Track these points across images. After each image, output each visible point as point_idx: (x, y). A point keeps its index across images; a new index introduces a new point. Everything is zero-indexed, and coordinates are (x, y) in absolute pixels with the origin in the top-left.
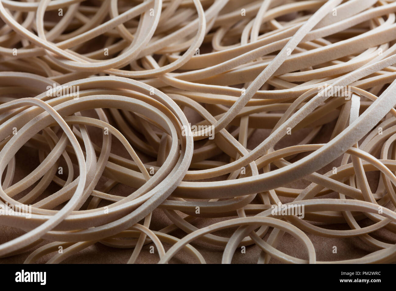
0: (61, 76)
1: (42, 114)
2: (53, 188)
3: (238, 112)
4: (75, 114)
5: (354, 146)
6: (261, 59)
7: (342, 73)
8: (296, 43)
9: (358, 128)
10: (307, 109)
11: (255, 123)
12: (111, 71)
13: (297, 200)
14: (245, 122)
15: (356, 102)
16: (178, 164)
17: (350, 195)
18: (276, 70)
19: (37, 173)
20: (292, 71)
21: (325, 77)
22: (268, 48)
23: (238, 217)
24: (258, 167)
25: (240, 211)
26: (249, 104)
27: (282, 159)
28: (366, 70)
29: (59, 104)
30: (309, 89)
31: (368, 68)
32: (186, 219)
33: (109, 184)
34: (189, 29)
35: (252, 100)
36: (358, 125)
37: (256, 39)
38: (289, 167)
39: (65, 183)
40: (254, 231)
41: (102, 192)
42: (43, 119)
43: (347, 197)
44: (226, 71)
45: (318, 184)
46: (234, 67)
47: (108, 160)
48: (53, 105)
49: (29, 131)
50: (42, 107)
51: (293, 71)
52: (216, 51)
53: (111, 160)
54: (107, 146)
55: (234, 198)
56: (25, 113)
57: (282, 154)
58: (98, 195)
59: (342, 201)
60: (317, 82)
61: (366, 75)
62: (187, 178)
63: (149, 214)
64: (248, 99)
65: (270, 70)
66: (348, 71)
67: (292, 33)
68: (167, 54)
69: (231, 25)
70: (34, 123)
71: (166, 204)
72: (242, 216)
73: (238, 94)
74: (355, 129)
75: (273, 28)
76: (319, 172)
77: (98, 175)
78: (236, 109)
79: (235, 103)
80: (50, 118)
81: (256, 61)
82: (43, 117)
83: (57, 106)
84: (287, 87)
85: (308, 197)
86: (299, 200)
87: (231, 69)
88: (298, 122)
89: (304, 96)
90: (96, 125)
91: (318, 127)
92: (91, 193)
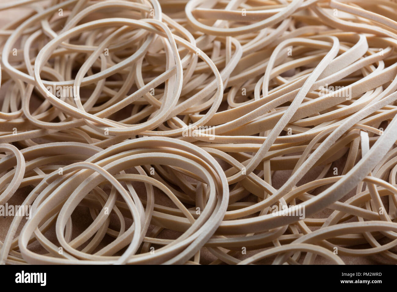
0: (100, 142)
1: (93, 174)
2: (108, 239)
3: (263, 157)
4: (120, 172)
5: (369, 175)
6: (275, 110)
7: (348, 114)
8: (305, 93)
9: (371, 159)
10: (324, 147)
11: (275, 166)
12: (146, 132)
13: (323, 227)
14: (267, 166)
15: (365, 138)
16: (217, 206)
17: (368, 218)
18: (291, 117)
19: (94, 226)
20: (303, 118)
21: (333, 120)
22: (280, 100)
23: (275, 247)
24: (287, 201)
25: (276, 242)
26: (272, 149)
27: (306, 193)
28: (370, 109)
29: (107, 165)
30: (322, 131)
31: (371, 108)
32: (229, 253)
33: (156, 231)
34: (208, 91)
35: (274, 145)
36: (371, 156)
37: (267, 94)
38: (314, 199)
39: (118, 234)
40: (290, 258)
41: (151, 237)
42: (94, 179)
43: (365, 220)
44: (246, 123)
45: (339, 210)
46: (254, 119)
47: (154, 210)
48: (102, 165)
49: (83, 190)
50: (93, 168)
51: (305, 117)
52: (232, 108)
53: (155, 209)
54: (151, 197)
55: (268, 231)
56: (77, 175)
57: (306, 188)
58: (149, 240)
59: (361, 223)
60: (327, 124)
61: (370, 113)
62: (226, 218)
63: (198, 252)
64: (270, 144)
65: (287, 118)
66: (353, 112)
67: (301, 84)
68: (190, 115)
69: (241, 84)
70: (87, 183)
71: (211, 242)
72: (278, 246)
73: (261, 142)
74: (369, 160)
75: (279, 84)
76: (340, 201)
77: (147, 223)
78: (261, 154)
79: (260, 149)
80: (101, 177)
81: (270, 112)
82: (94, 177)
83: (105, 166)
84: (301, 132)
85: (332, 224)
86: (325, 226)
87: (251, 120)
88: (317, 160)
89: (318, 137)
90: (140, 180)
91: (329, 164)
92: (143, 239)
